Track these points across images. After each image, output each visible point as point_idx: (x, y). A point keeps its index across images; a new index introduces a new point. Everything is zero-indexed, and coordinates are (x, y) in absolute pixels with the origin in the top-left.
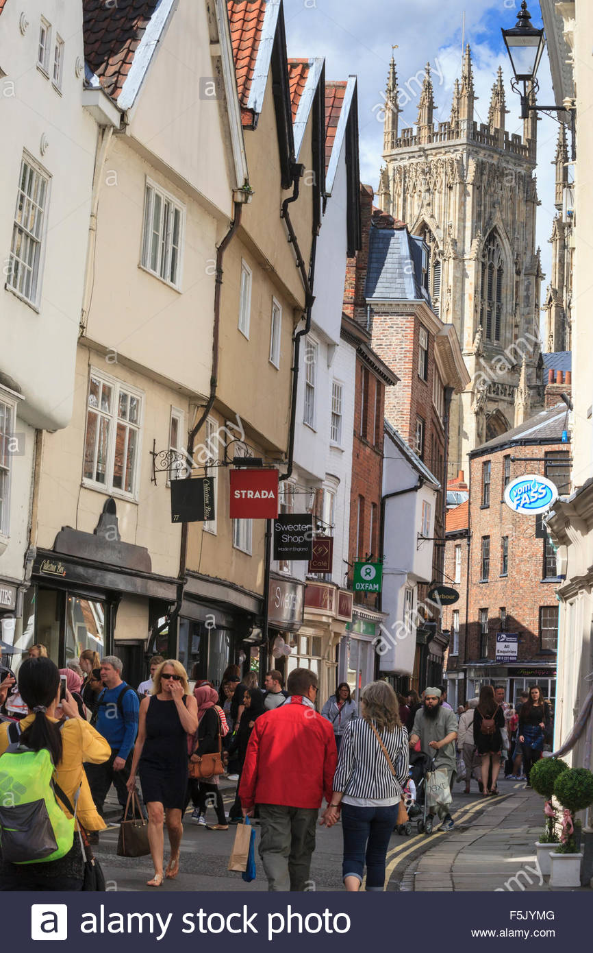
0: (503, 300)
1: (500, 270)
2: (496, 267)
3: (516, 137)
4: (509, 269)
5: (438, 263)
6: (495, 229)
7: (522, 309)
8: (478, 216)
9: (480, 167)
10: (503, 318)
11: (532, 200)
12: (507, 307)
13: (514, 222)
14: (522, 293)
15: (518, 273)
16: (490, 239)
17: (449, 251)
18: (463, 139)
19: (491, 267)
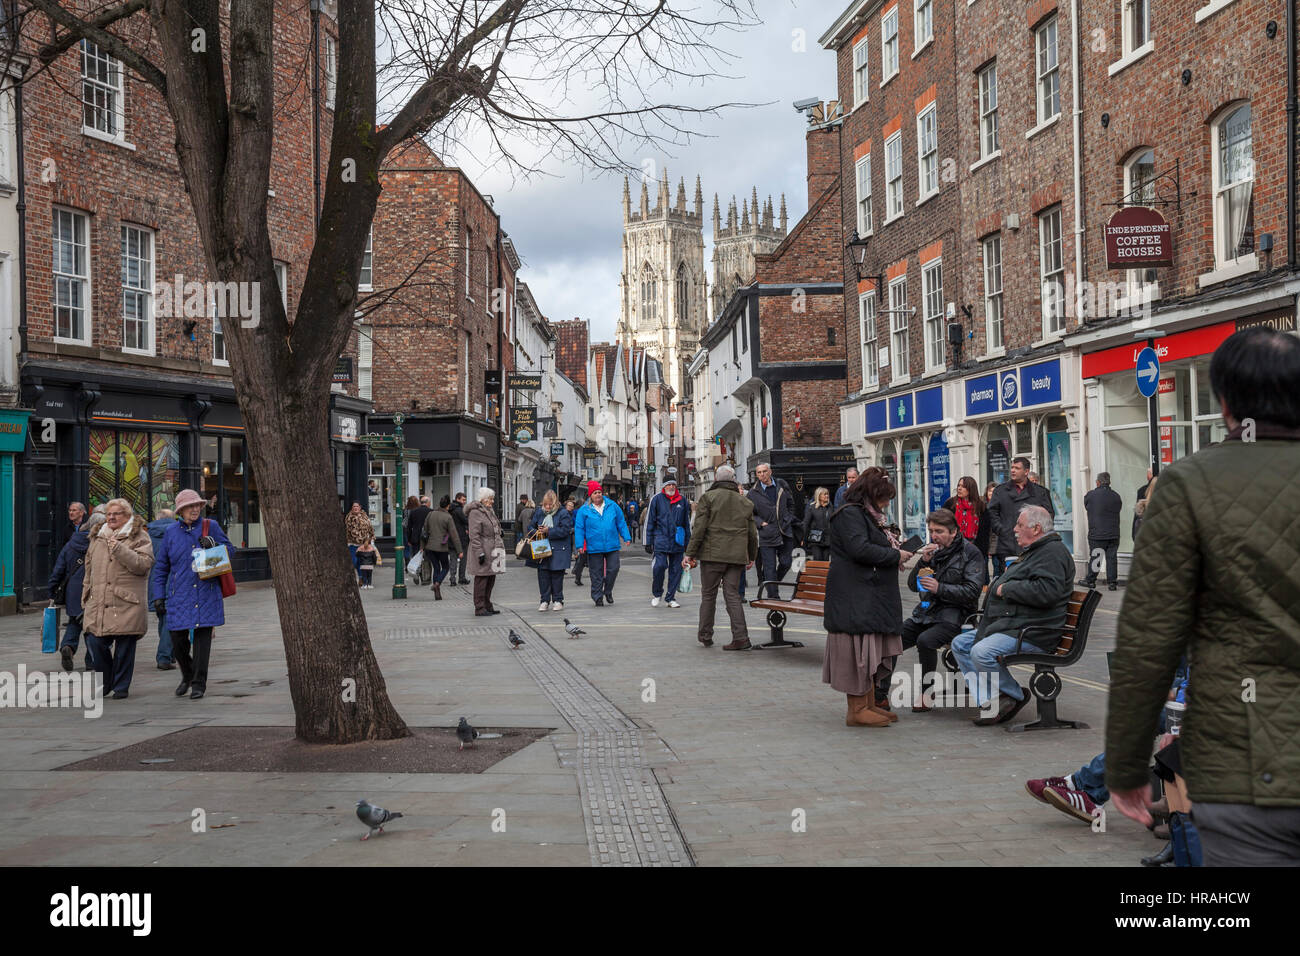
0: (689, 298)
1: (686, 283)
2: (684, 281)
3: (692, 213)
4: (691, 283)
5: (654, 282)
6: (683, 263)
7: (698, 303)
8: (674, 257)
9: (674, 232)
10: (689, 307)
11: (701, 247)
12: (690, 302)
13: (692, 258)
14: (698, 294)
15: (695, 284)
16: (681, 267)
17: (660, 276)
18: (664, 217)
19: (682, 282)
